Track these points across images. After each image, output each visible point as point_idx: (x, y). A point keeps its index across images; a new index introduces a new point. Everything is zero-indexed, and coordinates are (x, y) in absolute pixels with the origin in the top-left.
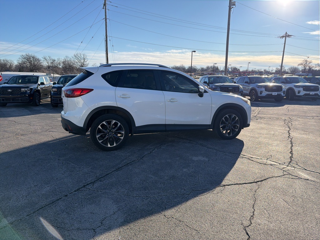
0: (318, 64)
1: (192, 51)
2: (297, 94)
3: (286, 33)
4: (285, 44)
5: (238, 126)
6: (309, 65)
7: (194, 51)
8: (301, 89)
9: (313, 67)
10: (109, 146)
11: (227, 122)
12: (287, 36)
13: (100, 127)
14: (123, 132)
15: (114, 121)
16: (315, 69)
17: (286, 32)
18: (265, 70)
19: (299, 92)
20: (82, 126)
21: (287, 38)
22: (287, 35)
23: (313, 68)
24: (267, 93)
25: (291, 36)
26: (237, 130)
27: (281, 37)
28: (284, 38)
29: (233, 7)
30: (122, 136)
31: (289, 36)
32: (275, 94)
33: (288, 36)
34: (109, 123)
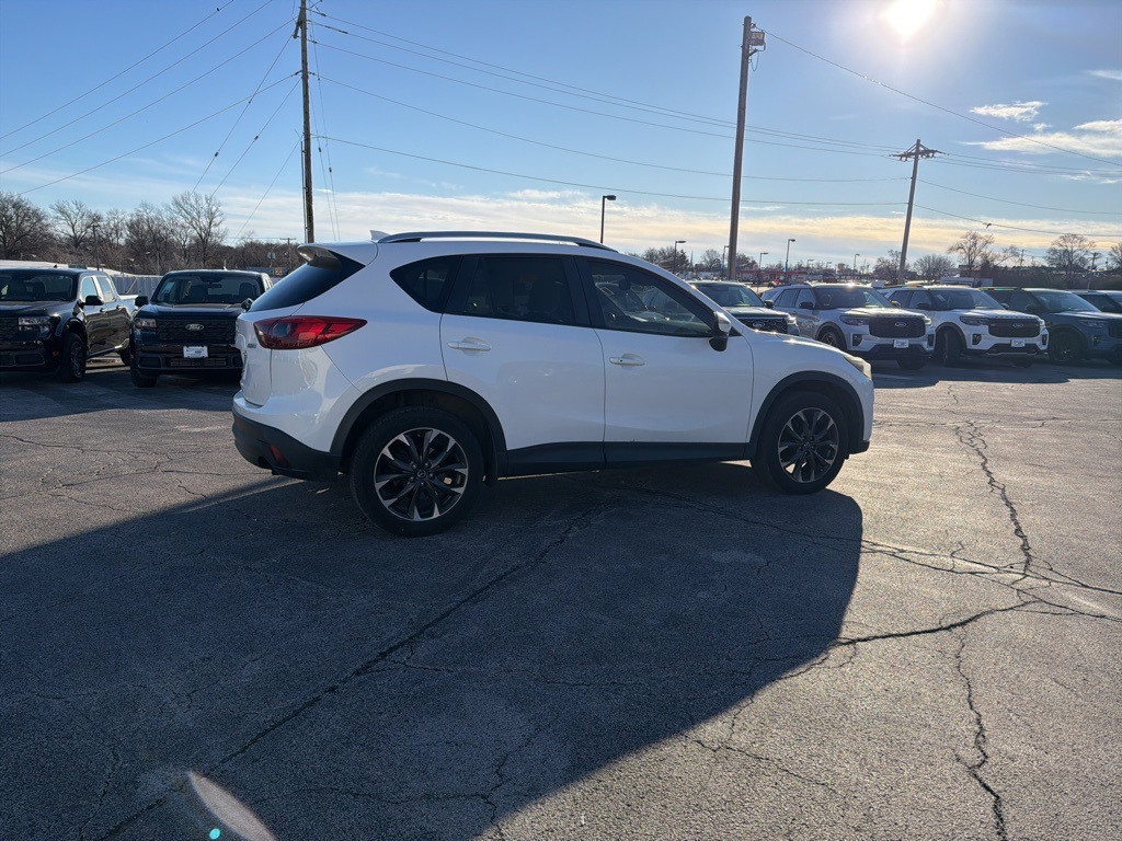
0: (1011, 248)
1: (604, 197)
2: (970, 346)
3: (918, 144)
4: (914, 178)
5: (835, 447)
6: (983, 250)
7: (612, 198)
8: (983, 330)
9: (998, 256)
10: (417, 517)
11: (800, 435)
12: (919, 152)
13: (386, 451)
14: (465, 471)
15: (436, 432)
16: (1003, 264)
17: (918, 141)
18: (841, 266)
19: (977, 339)
20: (327, 449)
21: (921, 160)
22: (921, 149)
23: (996, 262)
24: (878, 340)
25: (933, 152)
26: (830, 462)
27: (902, 156)
28: (911, 160)
29: (756, 51)
30: (461, 485)
31: (927, 152)
32: (903, 344)
33: (923, 153)
34: (418, 439)
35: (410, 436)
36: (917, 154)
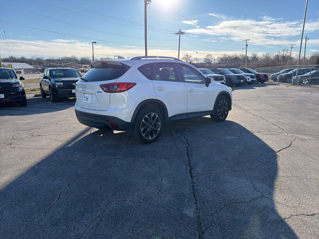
0: (196, 58)
1: (93, 42)
3: (180, 31)
4: (180, 40)
5: (227, 109)
6: (190, 59)
9: (193, 60)
10: (150, 138)
11: (221, 107)
12: (181, 33)
13: (143, 120)
14: (160, 124)
15: (154, 114)
16: (194, 62)
17: (180, 30)
20: (130, 121)
23: (192, 62)
25: (184, 33)
26: (226, 113)
27: (176, 34)
28: (179, 35)
29: (149, 3)
30: (159, 128)
31: (182, 33)
34: (149, 116)
35: (148, 115)
36: (180, 33)
